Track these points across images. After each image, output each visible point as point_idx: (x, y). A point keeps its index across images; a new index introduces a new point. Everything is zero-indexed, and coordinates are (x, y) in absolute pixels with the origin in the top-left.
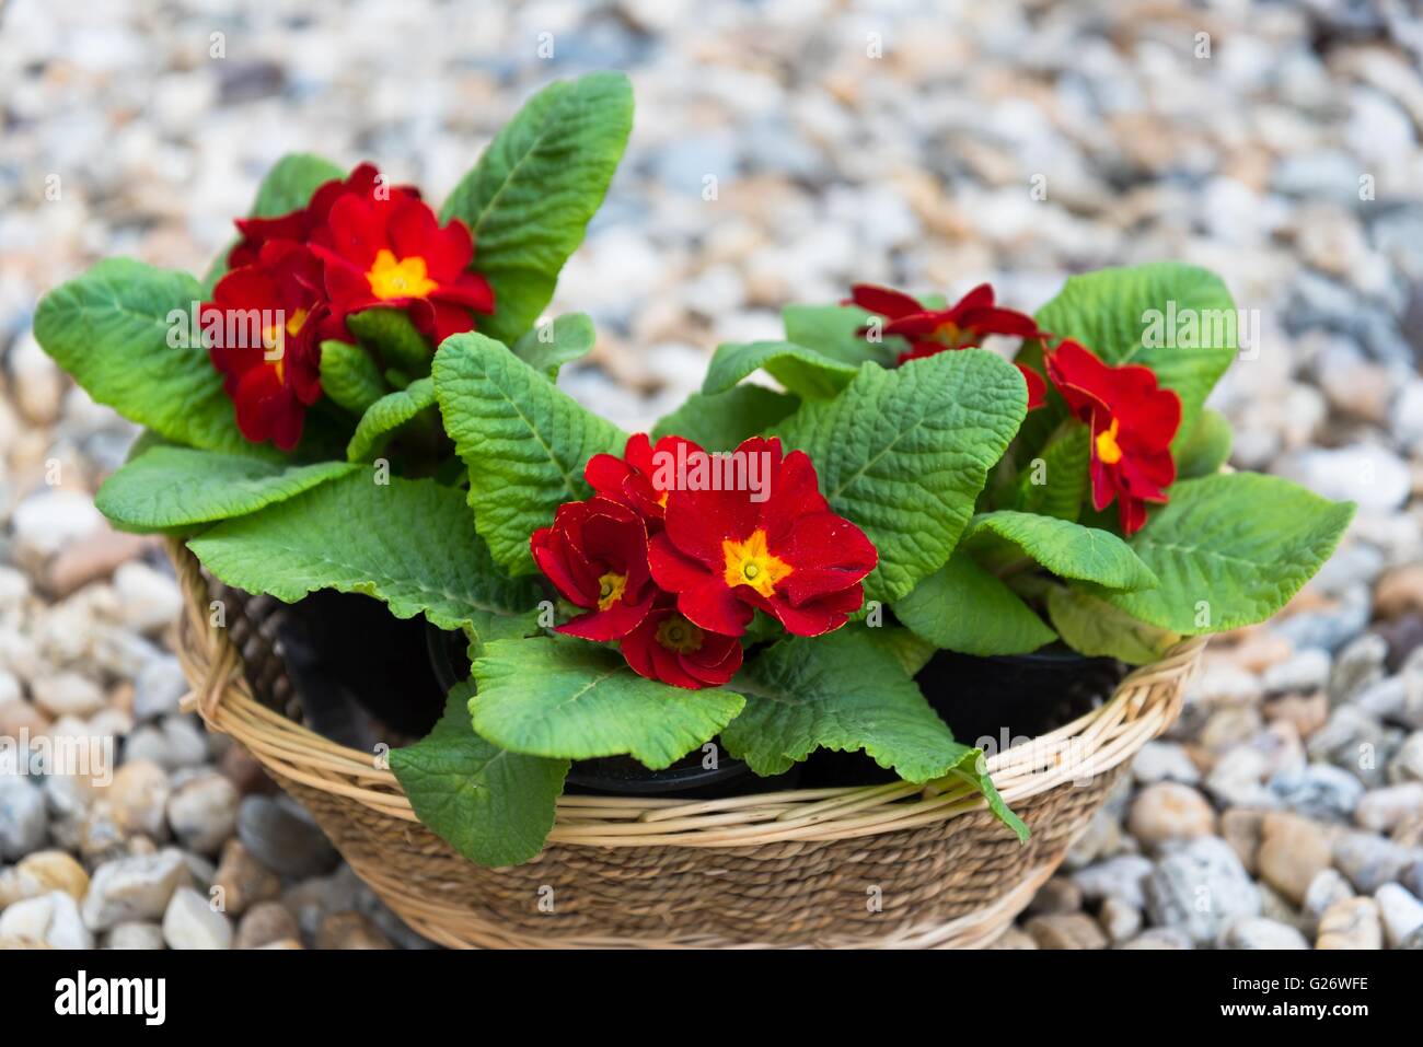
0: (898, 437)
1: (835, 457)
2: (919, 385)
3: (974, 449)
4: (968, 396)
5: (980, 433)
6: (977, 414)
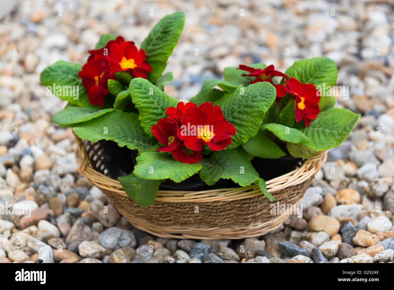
0: (245, 104)
1: (230, 108)
2: (251, 91)
3: (262, 107)
4: (262, 94)
5: (264, 103)
6: (264, 98)
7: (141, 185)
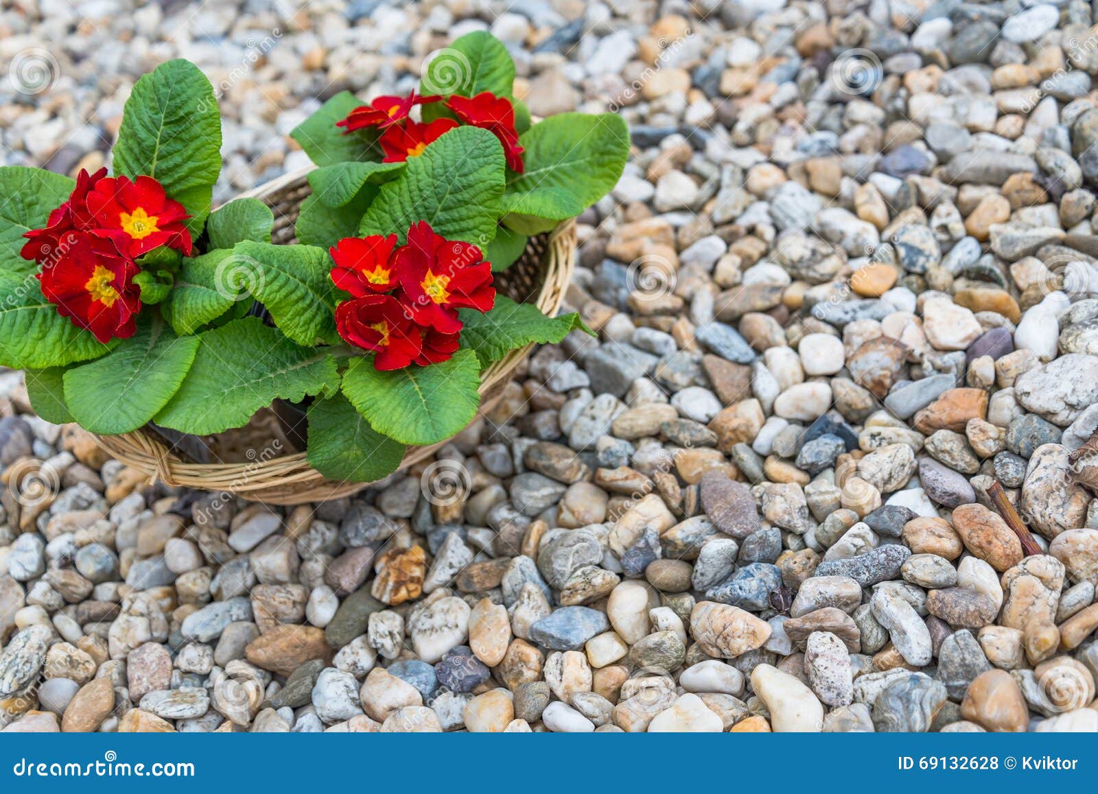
0: (449, 187)
1: (421, 210)
2: (443, 158)
3: (492, 177)
4: (471, 152)
5: (489, 168)
6: (481, 160)
7: (355, 447)
